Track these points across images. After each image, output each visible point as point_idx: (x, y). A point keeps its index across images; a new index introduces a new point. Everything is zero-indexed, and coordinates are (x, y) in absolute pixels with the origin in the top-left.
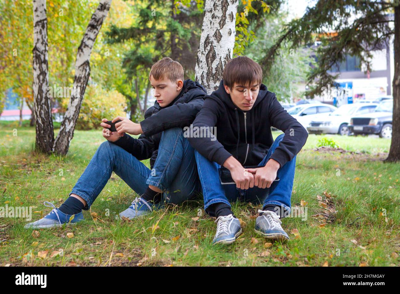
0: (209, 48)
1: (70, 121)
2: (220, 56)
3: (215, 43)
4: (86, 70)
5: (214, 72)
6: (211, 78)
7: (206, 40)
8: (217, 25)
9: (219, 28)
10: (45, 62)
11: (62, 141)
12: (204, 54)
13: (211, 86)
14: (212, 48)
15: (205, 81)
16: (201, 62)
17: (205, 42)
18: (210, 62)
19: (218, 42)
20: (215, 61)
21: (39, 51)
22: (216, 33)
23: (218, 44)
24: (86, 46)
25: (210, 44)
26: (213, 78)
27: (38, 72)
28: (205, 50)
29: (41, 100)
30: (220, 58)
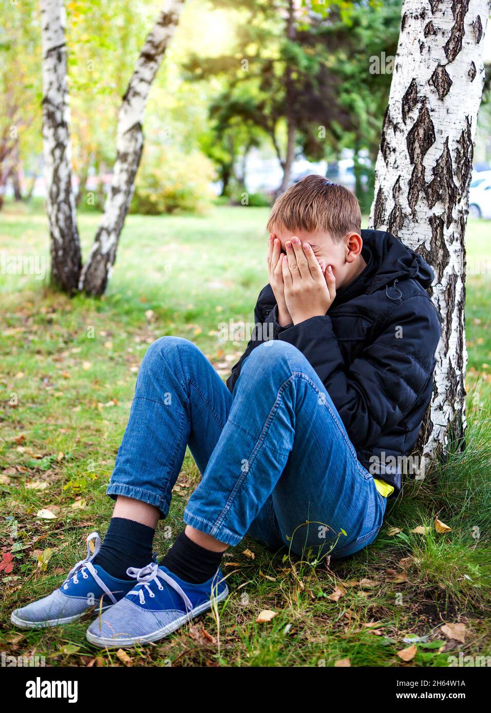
0: (415, 114)
1: (109, 233)
2: (445, 135)
3: (433, 101)
4: (136, 140)
5: (429, 177)
6: (422, 194)
7: (408, 94)
8: (439, 55)
9: (444, 61)
10: (63, 124)
11: (96, 269)
12: (402, 131)
13: (419, 215)
14: (425, 114)
15: (403, 201)
16: (394, 150)
17: (406, 99)
18: (418, 151)
19: (441, 99)
20: (431, 150)
21: (53, 105)
22: (435, 73)
23: (440, 103)
24: (136, 94)
25: (419, 105)
26: (427, 193)
27: (51, 144)
28: (404, 118)
29: (58, 194)
30: (446, 143)
